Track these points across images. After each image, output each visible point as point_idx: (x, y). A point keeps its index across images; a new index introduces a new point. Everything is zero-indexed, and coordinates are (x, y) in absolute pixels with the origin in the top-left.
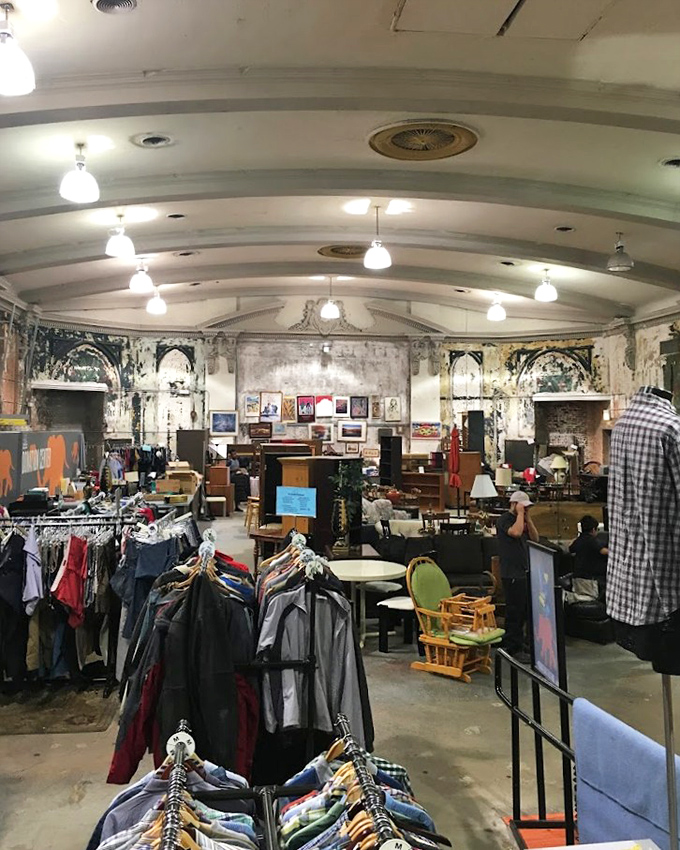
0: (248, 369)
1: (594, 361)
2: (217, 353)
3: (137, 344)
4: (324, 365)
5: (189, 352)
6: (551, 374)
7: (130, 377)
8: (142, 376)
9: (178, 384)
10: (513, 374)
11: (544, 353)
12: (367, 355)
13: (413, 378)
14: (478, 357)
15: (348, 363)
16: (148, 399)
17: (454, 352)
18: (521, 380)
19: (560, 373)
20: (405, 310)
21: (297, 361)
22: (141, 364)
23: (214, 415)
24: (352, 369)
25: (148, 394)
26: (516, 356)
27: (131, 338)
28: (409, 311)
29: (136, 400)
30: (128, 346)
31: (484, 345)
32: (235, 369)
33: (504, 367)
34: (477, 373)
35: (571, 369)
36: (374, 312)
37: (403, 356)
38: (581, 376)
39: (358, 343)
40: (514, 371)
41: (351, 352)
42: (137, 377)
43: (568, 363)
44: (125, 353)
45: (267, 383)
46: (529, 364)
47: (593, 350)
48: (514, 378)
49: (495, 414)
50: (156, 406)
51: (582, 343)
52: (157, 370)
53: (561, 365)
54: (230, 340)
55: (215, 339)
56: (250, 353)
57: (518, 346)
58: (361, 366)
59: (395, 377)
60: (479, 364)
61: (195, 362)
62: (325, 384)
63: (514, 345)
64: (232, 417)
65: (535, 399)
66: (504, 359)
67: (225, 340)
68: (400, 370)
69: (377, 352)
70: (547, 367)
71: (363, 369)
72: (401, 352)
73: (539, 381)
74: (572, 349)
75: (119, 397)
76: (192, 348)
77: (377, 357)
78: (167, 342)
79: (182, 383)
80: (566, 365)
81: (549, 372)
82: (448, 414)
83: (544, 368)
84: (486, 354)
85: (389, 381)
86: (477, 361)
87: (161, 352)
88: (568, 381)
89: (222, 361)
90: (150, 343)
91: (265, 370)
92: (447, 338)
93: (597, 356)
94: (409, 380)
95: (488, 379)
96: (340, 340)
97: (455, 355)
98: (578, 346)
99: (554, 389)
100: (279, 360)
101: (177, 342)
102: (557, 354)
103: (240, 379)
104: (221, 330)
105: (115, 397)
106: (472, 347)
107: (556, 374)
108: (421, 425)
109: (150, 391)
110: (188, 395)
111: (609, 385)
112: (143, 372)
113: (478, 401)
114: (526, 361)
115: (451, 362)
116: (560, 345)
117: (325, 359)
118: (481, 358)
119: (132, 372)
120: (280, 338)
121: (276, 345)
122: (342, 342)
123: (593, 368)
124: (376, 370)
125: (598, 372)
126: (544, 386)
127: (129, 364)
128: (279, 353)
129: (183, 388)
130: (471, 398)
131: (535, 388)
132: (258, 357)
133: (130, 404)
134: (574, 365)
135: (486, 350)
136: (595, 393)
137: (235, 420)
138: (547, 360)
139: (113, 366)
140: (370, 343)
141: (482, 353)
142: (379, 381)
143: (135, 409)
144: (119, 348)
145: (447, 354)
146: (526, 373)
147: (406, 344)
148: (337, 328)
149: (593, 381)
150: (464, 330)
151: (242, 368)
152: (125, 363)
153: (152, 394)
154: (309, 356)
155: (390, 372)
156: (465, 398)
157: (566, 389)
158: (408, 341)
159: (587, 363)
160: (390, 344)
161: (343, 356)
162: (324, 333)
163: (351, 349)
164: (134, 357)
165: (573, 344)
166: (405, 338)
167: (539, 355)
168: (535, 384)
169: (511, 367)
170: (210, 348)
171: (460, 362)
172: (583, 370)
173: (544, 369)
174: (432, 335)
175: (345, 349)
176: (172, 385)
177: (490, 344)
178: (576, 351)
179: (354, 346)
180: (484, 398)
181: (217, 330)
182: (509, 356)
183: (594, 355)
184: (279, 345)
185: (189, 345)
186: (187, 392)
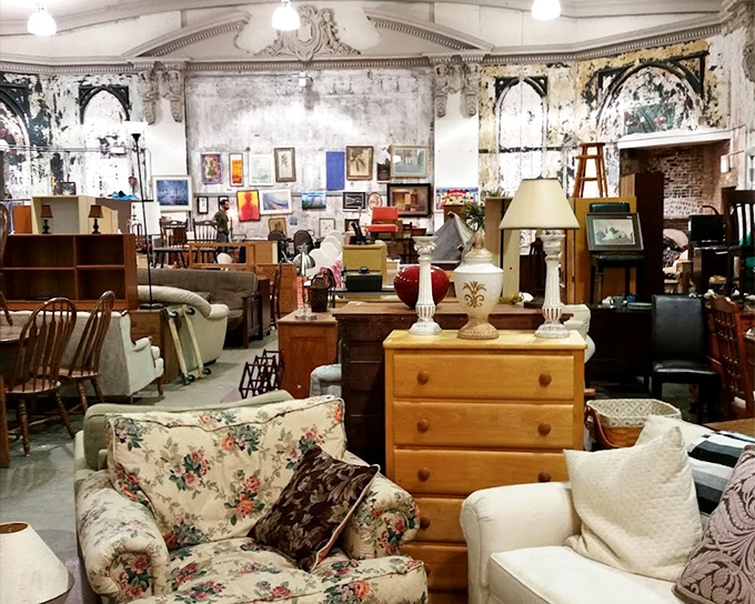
0: (203, 117)
1: (708, 76)
2: (157, 94)
3: (54, 85)
4: (309, 107)
5: (122, 94)
6: (645, 104)
7: (45, 132)
8: (63, 129)
9: (111, 141)
10: (592, 109)
11: (636, 71)
12: (370, 89)
13: (438, 122)
14: (541, 86)
15: (343, 103)
16: (72, 161)
17: (503, 79)
18: (603, 117)
19: (657, 100)
20: (427, 17)
21: (270, 103)
22: (60, 114)
23: (158, 182)
24: (350, 111)
25: (72, 155)
26: (597, 79)
27: (42, 77)
28: (432, 18)
29: (56, 163)
30: (39, 88)
31: (549, 66)
32: (185, 116)
33: (580, 101)
34: (537, 110)
35: (673, 92)
36: (380, 23)
37: (424, 89)
38: (689, 103)
39: (357, 72)
40: (594, 104)
41: (346, 87)
42: (55, 131)
43: (671, 82)
44: (34, 97)
45: (230, 136)
46: (615, 90)
47: (707, 58)
48: (594, 114)
49: (565, 173)
50: (83, 170)
51: (693, 48)
52: (82, 121)
53: (659, 88)
54: (172, 73)
55: (153, 73)
56: (205, 92)
57: (599, 64)
58: (362, 107)
59: (412, 123)
60: (542, 96)
61: (130, 107)
62: (311, 134)
63: (594, 62)
64: (182, 185)
65: (620, 146)
66: (581, 86)
67: (166, 76)
68: (419, 110)
69: (386, 85)
70: (640, 94)
71: (365, 112)
72: (421, 82)
73: (627, 117)
74: (675, 60)
75: (28, 158)
76: (127, 88)
77: (386, 93)
78: (91, 81)
79: (115, 138)
80: (668, 87)
81: (642, 100)
82: (491, 174)
83: (635, 94)
84: (552, 81)
85: (404, 129)
86: (538, 91)
87: (86, 95)
88: (670, 111)
89: (165, 105)
90: (70, 83)
91: (225, 117)
92: (487, 56)
93: (713, 68)
94: (432, 125)
95: (554, 118)
96: (331, 68)
97: (504, 84)
98: (685, 54)
99: (649, 127)
100: (245, 102)
101: (105, 81)
102: (656, 71)
103: (192, 130)
104: (158, 59)
105: (21, 159)
106: (531, 70)
107: (652, 103)
108: (449, 192)
109: (75, 150)
110: (125, 154)
111: (729, 115)
112: (62, 125)
113: (539, 152)
114: (610, 87)
115: (498, 96)
116: (659, 54)
117: (311, 97)
118: (545, 87)
119: (48, 125)
120: (244, 69)
121: (239, 80)
122: (334, 72)
123: (706, 89)
124: (384, 112)
125: (714, 94)
126: (636, 124)
127: (42, 113)
128: (245, 91)
129: (116, 145)
130: (527, 149)
131: (622, 128)
132: (215, 99)
133: (48, 169)
134: (678, 85)
135: (553, 74)
136: (709, 130)
137: (186, 188)
138: (641, 81)
139: (15, 115)
140: (375, 71)
141: (545, 79)
142: (389, 128)
143: (55, 175)
144: (24, 90)
145: (492, 83)
146: (610, 104)
147: (428, 70)
148: (322, 50)
149: (706, 108)
150: (518, 44)
151: (195, 115)
152: (34, 111)
153: (77, 155)
154: (287, 94)
155: (405, 114)
156: (518, 150)
157: (665, 126)
158: (431, 66)
159: (698, 82)
160: (404, 72)
161: (335, 93)
162: (304, 59)
163: (347, 82)
164: (49, 103)
165: (677, 50)
166: (425, 61)
167: (629, 75)
168: (621, 121)
169: (589, 98)
170: (146, 86)
171: (511, 94)
172: (691, 93)
173: (636, 97)
174: (462, 53)
175: (338, 82)
176: (103, 141)
177: (559, 64)
178: (683, 63)
179: (351, 78)
180: (549, 149)
181: (153, 60)
182: (588, 80)
183: (708, 66)
184: (245, 79)
185: (122, 83)
186: (121, 151)
